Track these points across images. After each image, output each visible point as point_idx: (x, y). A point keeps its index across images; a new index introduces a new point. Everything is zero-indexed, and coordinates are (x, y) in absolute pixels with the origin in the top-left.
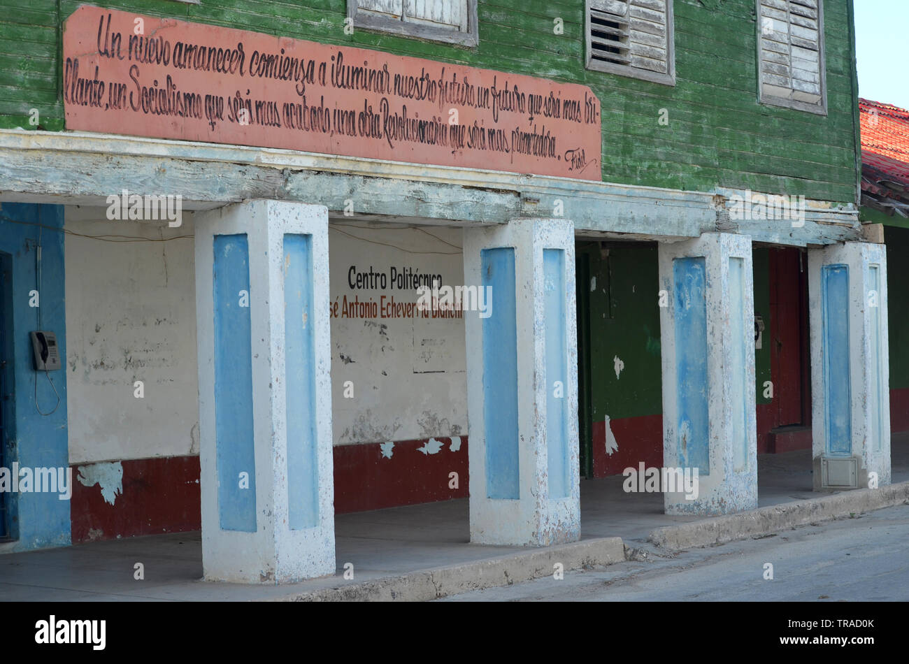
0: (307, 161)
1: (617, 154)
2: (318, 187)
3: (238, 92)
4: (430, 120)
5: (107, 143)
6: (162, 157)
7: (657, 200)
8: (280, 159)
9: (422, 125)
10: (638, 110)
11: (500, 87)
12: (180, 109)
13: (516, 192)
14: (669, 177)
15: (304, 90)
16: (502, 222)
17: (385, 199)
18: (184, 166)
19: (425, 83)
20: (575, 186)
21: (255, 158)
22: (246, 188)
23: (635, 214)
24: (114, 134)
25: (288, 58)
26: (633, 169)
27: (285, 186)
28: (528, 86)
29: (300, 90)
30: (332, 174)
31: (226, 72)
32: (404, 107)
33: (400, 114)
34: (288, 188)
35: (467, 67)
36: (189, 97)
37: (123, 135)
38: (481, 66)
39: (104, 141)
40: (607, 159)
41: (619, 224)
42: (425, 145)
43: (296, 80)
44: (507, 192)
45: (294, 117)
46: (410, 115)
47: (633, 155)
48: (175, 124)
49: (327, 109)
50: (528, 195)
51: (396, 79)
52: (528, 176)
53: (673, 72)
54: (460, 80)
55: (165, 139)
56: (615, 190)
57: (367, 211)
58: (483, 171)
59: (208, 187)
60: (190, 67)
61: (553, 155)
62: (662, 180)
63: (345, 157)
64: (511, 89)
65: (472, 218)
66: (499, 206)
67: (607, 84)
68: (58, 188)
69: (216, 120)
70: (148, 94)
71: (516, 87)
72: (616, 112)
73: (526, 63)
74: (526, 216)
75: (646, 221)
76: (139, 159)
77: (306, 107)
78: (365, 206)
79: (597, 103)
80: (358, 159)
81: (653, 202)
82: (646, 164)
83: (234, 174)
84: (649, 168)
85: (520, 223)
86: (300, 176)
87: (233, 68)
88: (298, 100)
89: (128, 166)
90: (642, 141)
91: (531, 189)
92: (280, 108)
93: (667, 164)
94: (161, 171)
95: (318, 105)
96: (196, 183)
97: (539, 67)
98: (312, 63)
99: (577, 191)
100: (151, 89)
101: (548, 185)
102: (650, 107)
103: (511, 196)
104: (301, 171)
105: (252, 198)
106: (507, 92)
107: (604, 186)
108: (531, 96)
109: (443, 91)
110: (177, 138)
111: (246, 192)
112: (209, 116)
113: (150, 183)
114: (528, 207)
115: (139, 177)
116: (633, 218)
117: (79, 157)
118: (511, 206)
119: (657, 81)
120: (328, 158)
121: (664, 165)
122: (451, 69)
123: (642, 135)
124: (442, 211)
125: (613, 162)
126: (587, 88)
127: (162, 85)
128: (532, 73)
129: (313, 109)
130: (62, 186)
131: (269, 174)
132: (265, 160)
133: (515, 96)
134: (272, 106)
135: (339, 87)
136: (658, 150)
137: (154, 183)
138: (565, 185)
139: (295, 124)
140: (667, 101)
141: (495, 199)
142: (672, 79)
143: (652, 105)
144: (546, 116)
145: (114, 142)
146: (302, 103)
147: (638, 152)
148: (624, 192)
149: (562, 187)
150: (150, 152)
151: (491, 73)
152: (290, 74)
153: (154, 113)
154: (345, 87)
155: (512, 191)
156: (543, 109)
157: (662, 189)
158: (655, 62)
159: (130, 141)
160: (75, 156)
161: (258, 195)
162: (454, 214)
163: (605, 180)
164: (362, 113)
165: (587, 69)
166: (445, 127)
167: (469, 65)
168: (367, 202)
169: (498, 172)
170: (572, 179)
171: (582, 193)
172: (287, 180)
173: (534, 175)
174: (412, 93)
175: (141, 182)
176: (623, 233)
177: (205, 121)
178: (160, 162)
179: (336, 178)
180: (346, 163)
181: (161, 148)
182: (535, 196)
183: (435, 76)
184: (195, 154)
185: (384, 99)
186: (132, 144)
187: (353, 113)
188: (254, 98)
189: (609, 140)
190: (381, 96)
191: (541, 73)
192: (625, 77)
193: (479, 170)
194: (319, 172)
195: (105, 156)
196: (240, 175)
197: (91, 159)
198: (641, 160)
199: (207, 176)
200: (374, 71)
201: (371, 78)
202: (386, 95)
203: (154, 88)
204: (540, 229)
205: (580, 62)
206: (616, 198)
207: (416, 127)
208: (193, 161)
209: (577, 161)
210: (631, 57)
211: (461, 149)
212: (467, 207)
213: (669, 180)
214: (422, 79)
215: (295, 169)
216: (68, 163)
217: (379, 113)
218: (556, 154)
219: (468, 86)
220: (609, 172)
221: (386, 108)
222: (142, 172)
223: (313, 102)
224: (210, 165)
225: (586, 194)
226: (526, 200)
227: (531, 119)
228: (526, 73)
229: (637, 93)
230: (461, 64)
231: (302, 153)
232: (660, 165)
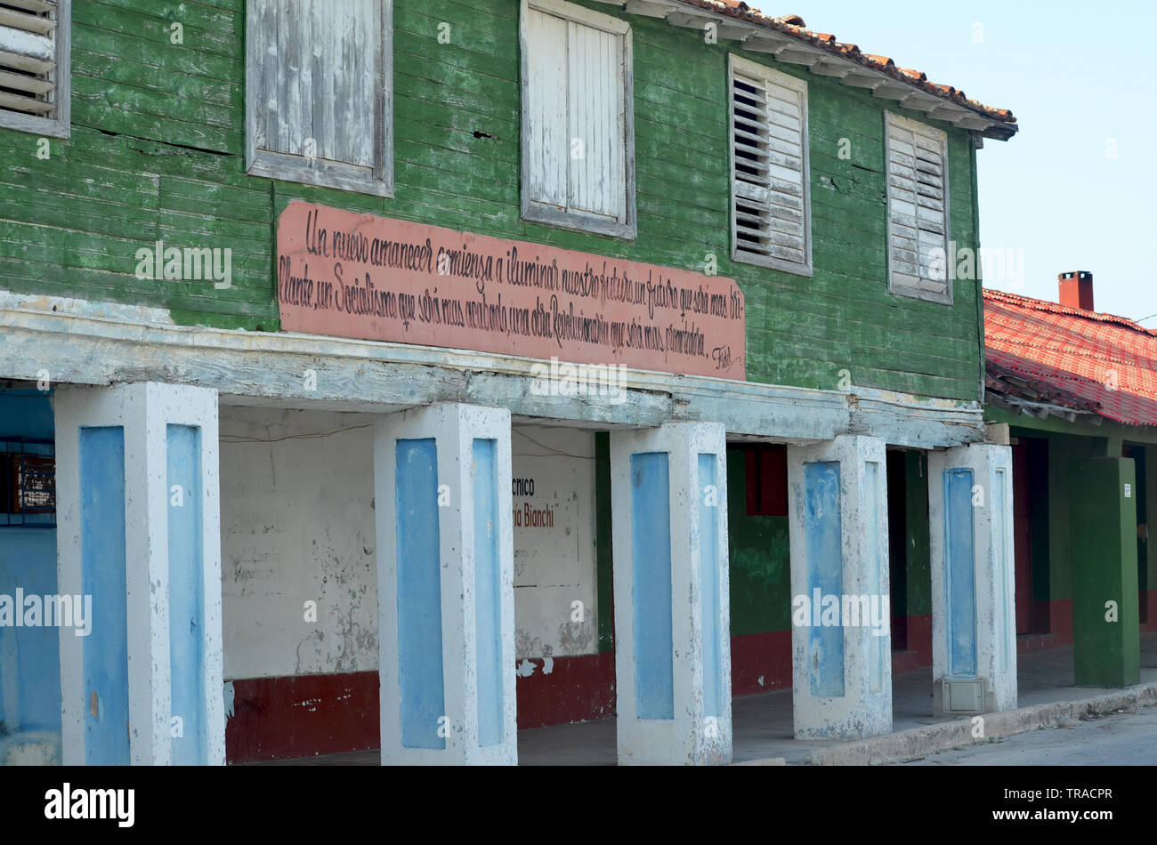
0: (487, 363)
1: (759, 352)
2: (496, 389)
3: (427, 290)
4: (593, 317)
5: (315, 344)
6: (362, 359)
7: (795, 401)
8: (464, 360)
9: (587, 323)
10: (779, 304)
11: (655, 282)
12: (378, 309)
13: (668, 393)
14: (807, 375)
15: (483, 287)
16: (656, 425)
17: (553, 402)
18: (379, 367)
19: (589, 278)
20: (722, 386)
21: (442, 359)
22: (433, 390)
23: (775, 415)
24: (322, 335)
25: (469, 254)
26: (774, 367)
27: (467, 388)
28: (682, 280)
29: (480, 288)
30: (508, 375)
31: (416, 269)
32: (571, 303)
33: (568, 313)
34: (469, 391)
35: (625, 261)
36: (385, 296)
37: (329, 336)
38: (638, 259)
39: (315, 343)
40: (750, 356)
41: (761, 426)
42: (589, 344)
43: (477, 277)
44: (660, 393)
45: (476, 316)
46: (576, 314)
47: (773, 352)
48: (374, 324)
49: (504, 307)
50: (680, 396)
51: (563, 275)
52: (680, 376)
53: (810, 262)
54: (620, 275)
55: (365, 340)
56: (758, 391)
57: (537, 414)
58: (641, 371)
59: (401, 390)
60: (385, 265)
61: (702, 353)
62: (800, 378)
63: (520, 358)
64: (664, 284)
65: (629, 422)
66: (654, 408)
67: (750, 278)
68: (272, 391)
69: (409, 320)
70: (351, 292)
71: (669, 281)
72: (758, 306)
73: (678, 255)
74: (678, 418)
75: (786, 423)
76: (342, 360)
77: (485, 305)
78: (536, 409)
79: (741, 297)
80: (532, 360)
81: (791, 403)
82: (786, 362)
83: (423, 377)
84: (788, 366)
85: (674, 426)
86: (480, 377)
87: (422, 265)
88: (478, 299)
89: (332, 368)
90: (782, 338)
91: (682, 390)
92: (463, 306)
93: (805, 362)
94: (360, 373)
95: (495, 303)
96: (390, 385)
97: (689, 259)
98: (490, 259)
99: (724, 391)
100: (353, 288)
101: (698, 385)
102: (789, 301)
103: (664, 397)
104: (481, 372)
105: (438, 401)
106: (661, 287)
107: (748, 386)
108: (683, 290)
109: (605, 287)
110: (377, 338)
111: (433, 394)
112: (403, 317)
113: (351, 386)
114: (679, 409)
115: (341, 380)
116: (773, 420)
117: (290, 358)
118: (664, 408)
119: (796, 272)
120: (505, 359)
121: (801, 362)
122: (613, 263)
123: (782, 331)
124: (602, 414)
125: (756, 360)
126: (731, 281)
127: (362, 284)
128: (683, 267)
129: (492, 307)
130: (275, 389)
131: (453, 376)
132: (451, 361)
133: (669, 291)
134: (457, 304)
135: (514, 284)
136: (797, 346)
137: (354, 385)
138: (713, 386)
139: (476, 324)
140: (804, 293)
141: (650, 401)
142: (808, 270)
143: (789, 298)
144: (696, 311)
145: (323, 343)
146: (482, 302)
147: (778, 349)
148: (766, 392)
149: (710, 387)
150: (353, 354)
151: (647, 266)
152: (471, 271)
153: (356, 313)
154: (519, 284)
155: (664, 392)
156: (693, 305)
157: (801, 388)
158: (793, 251)
159: (337, 342)
160: (287, 357)
161: (444, 398)
162: (613, 417)
163: (748, 379)
164: (534, 311)
165: (732, 261)
166: (606, 325)
167: (628, 259)
168: (538, 405)
169: (654, 372)
170: (720, 379)
171: (727, 394)
172: (468, 382)
173: (686, 375)
174: (577, 290)
175: (344, 384)
176: (763, 436)
177: (400, 321)
178: (360, 363)
179: (511, 379)
180: (521, 364)
181: (362, 350)
182: (686, 397)
183: (597, 272)
184: (391, 356)
185: (554, 296)
186: (338, 344)
187: (526, 311)
188: (441, 296)
189: (751, 337)
190: (552, 293)
191: (691, 266)
192: (766, 268)
193: (637, 371)
194: (496, 373)
195: (313, 357)
196: (428, 377)
197: (300, 360)
198: (781, 357)
199: (400, 378)
200: (545, 267)
201: (542, 274)
202: (555, 292)
203: (356, 286)
204: (696, 433)
205: (726, 253)
206: (759, 398)
207: (581, 325)
208: (387, 362)
209: (725, 360)
210: (772, 246)
211: (621, 347)
212: (625, 410)
213: (807, 379)
214: (586, 275)
215: (476, 370)
216: (280, 364)
217: (549, 311)
218: (705, 353)
219: (627, 280)
220: (752, 371)
221: (555, 305)
222: (345, 374)
223: (492, 300)
224: (402, 366)
225: (732, 394)
226: (678, 401)
227: (683, 315)
228: (677, 266)
229: (777, 285)
230: (620, 258)
231: (484, 354)
232: (798, 363)
